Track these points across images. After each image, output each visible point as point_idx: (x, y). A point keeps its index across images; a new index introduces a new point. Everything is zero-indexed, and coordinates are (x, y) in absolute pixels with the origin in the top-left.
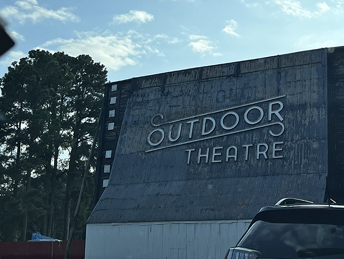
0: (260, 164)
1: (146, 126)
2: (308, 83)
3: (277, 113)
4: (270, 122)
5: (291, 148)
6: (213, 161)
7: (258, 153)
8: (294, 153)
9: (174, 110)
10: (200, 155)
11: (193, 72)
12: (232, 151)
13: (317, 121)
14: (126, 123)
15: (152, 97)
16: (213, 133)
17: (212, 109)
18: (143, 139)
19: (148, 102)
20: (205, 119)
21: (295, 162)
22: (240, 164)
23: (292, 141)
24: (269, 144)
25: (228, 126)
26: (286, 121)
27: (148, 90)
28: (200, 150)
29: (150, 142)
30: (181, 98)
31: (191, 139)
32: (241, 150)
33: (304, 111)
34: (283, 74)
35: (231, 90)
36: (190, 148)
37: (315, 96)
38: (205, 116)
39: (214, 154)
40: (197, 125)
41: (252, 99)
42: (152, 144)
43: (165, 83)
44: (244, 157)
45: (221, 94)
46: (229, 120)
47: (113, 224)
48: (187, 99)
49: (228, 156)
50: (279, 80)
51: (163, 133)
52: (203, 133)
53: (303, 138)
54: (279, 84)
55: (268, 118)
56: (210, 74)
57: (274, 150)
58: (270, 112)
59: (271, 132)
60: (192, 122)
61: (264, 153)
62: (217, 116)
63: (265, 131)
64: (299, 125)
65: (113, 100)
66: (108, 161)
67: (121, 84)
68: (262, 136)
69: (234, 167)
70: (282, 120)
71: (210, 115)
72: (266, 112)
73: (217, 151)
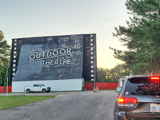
0: (64, 65)
4: (67, 54)
5: (73, 61)
6: (51, 64)
7: (64, 62)
8: (74, 63)
10: (47, 62)
12: (56, 62)
13: (80, 54)
16: (51, 56)
20: (48, 52)
21: (74, 65)
22: (59, 65)
23: (73, 59)
24: (67, 60)
25: (55, 54)
26: (72, 54)
28: (47, 61)
31: (43, 58)
32: (59, 62)
33: (77, 52)
37: (80, 47)
38: (48, 51)
39: (51, 62)
41: (62, 47)
42: (31, 59)
49: (55, 63)
51: (35, 56)
52: (48, 56)
53: (76, 59)
57: (68, 62)
58: (67, 51)
59: (67, 57)
60: (44, 53)
61: (66, 62)
62: (52, 52)
63: (66, 56)
64: (75, 55)
65: (15, 44)
66: (14, 63)
67: (18, 40)
68: (65, 58)
69: (57, 66)
70: (71, 53)
71: (49, 51)
72: (66, 51)
73: (52, 61)
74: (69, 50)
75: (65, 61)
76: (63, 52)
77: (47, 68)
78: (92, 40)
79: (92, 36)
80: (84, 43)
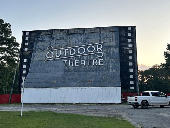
0: (94, 67)
1: (45, 50)
2: (111, 38)
3: (100, 48)
4: (97, 52)
5: (106, 62)
6: (75, 65)
7: (93, 63)
8: (107, 64)
9: (57, 45)
10: (70, 63)
11: (64, 30)
12: (83, 62)
13: (115, 52)
14: (35, 48)
15: (46, 39)
16: (75, 55)
17: (73, 45)
18: (44, 55)
19: (45, 41)
20: (71, 49)
21: (108, 66)
22: (86, 67)
23: (106, 59)
24: (97, 60)
25: (81, 52)
26: (104, 52)
27: (44, 36)
28: (70, 61)
29: (47, 57)
30: (60, 40)
31: (65, 57)
33: (110, 49)
34: (102, 34)
35: (81, 39)
36: (65, 60)
37: (114, 44)
38: (71, 48)
39: (76, 63)
40: (68, 51)
41: (90, 43)
42: (48, 58)
43: (52, 33)
44: (88, 64)
45: (77, 40)
46: (81, 50)
47: (34, 88)
48: (63, 41)
49: (81, 64)
50: (100, 37)
51: (53, 54)
52: (71, 55)
53: (110, 58)
54: (100, 38)
55: (97, 50)
56: (72, 32)
57: (100, 62)
58: (98, 48)
59: (98, 55)
60: (66, 50)
61: (96, 63)
62: (76, 48)
63: (96, 55)
64: (109, 54)
65: (27, 39)
66: (25, 63)
67: (30, 32)
68: (95, 57)
69: (84, 68)
70: (102, 51)
71: (73, 48)
72: (96, 48)
73: (77, 61)
74: (99, 46)
75: (95, 61)
76: (91, 49)
77: (70, 70)
78: (130, 34)
79: (130, 29)
80: (120, 39)
